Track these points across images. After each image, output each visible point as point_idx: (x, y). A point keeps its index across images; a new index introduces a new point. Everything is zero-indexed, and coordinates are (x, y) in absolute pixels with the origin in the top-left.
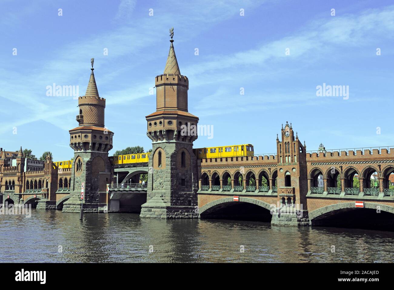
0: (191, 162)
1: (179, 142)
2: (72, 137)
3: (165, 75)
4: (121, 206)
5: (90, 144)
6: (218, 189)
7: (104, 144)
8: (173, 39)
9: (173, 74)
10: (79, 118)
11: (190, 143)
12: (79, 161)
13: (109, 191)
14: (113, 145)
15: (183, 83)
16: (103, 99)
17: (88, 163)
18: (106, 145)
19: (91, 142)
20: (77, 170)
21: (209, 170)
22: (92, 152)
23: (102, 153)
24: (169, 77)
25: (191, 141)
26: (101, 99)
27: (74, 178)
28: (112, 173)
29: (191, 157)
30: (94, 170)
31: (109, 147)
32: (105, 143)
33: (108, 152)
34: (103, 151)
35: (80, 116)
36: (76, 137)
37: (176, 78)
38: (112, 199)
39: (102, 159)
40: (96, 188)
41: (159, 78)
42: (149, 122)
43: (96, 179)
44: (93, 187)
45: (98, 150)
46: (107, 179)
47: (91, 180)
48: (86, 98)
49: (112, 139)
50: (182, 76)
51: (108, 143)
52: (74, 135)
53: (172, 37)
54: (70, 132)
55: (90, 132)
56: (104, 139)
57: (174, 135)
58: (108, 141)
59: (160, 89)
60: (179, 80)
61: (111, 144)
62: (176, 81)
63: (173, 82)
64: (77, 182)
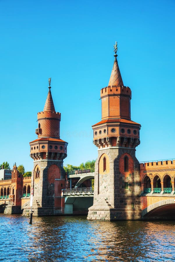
0: (133, 166)
1: (122, 148)
2: (32, 149)
3: (110, 87)
4: (74, 209)
5: (47, 154)
6: (159, 192)
7: (59, 154)
8: (117, 54)
9: (116, 86)
10: (37, 131)
11: (133, 149)
12: (38, 169)
13: (64, 195)
14: (67, 153)
15: (126, 93)
16: (58, 113)
17: (45, 171)
18: (61, 154)
19: (47, 152)
20: (36, 178)
21: (151, 173)
22: (49, 161)
23: (57, 161)
24: (112, 89)
25: (134, 147)
26: (57, 113)
27: (33, 185)
28: (67, 179)
29: (133, 161)
30: (50, 177)
31: (63, 155)
32: (60, 152)
33: (63, 160)
34: (59, 160)
35: (38, 130)
36: (35, 148)
37: (119, 88)
38: (66, 203)
39: (57, 167)
40: (52, 193)
41: (104, 90)
42: (95, 131)
43: (52, 185)
44: (49, 193)
45: (54, 159)
46: (62, 184)
47: (47, 187)
48: (43, 113)
49: (66, 149)
50: (125, 87)
51: (63, 152)
52: (33, 147)
53: (116, 52)
54: (31, 144)
55: (47, 143)
56: (59, 149)
57: (117, 141)
58: (62, 150)
59: (105, 100)
60: (122, 90)
61: (65, 153)
62: (119, 92)
63: (116, 93)
64: (36, 188)
